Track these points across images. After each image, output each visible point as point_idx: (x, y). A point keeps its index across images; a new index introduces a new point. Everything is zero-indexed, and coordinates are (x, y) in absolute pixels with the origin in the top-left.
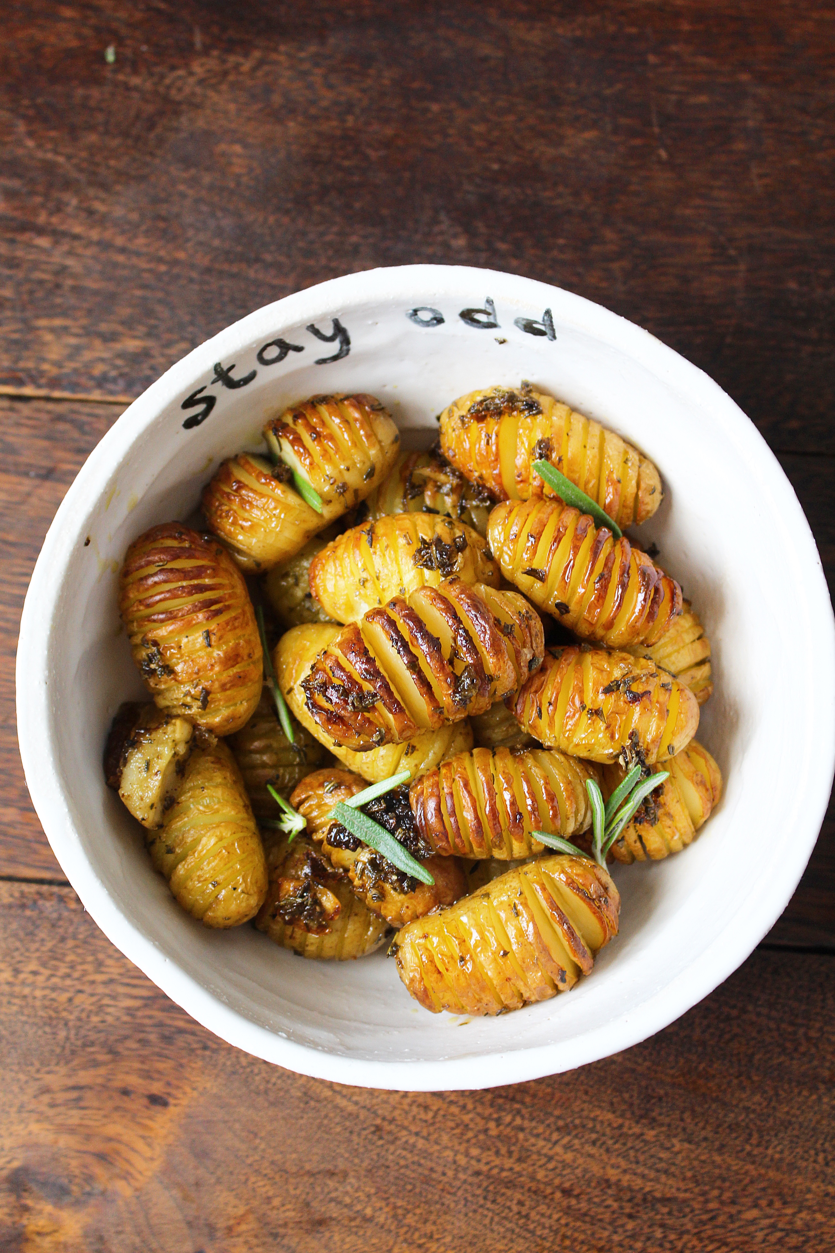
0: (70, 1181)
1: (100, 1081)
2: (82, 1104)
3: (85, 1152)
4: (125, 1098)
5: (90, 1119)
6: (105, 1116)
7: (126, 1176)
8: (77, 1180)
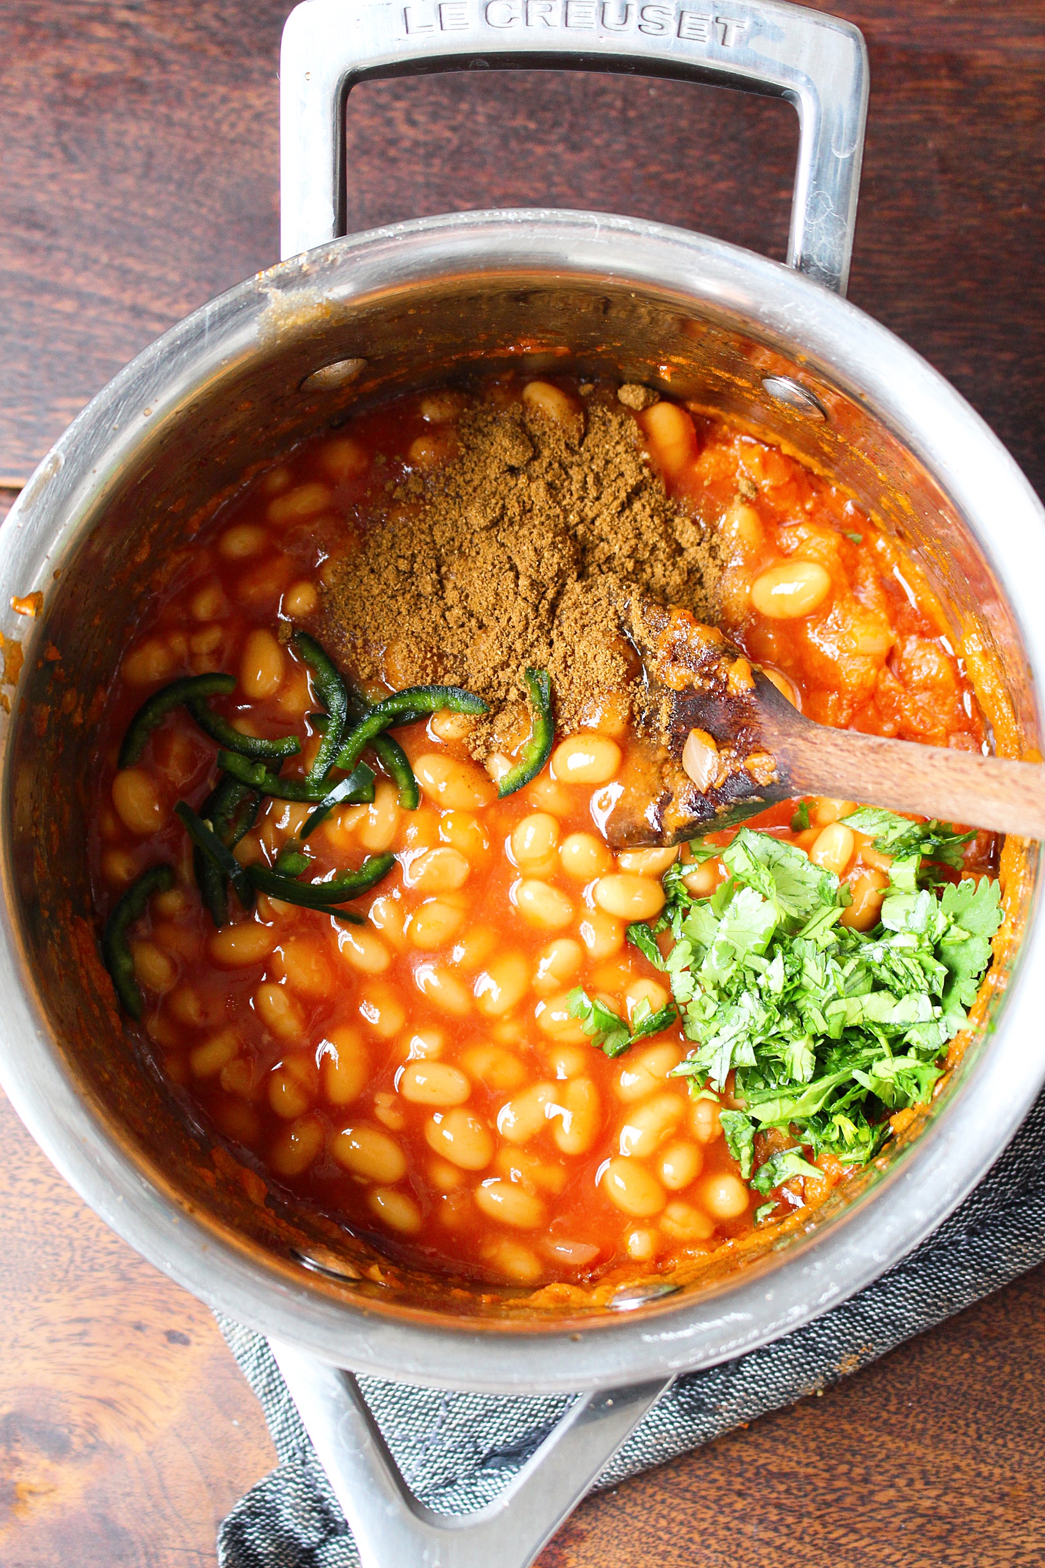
0: (71, 1432)
1: (110, 1312)
2: (87, 1339)
3: (89, 1397)
4: (139, 1333)
5: (96, 1358)
6: (114, 1355)
7: (138, 1427)
8: (78, 1431)
